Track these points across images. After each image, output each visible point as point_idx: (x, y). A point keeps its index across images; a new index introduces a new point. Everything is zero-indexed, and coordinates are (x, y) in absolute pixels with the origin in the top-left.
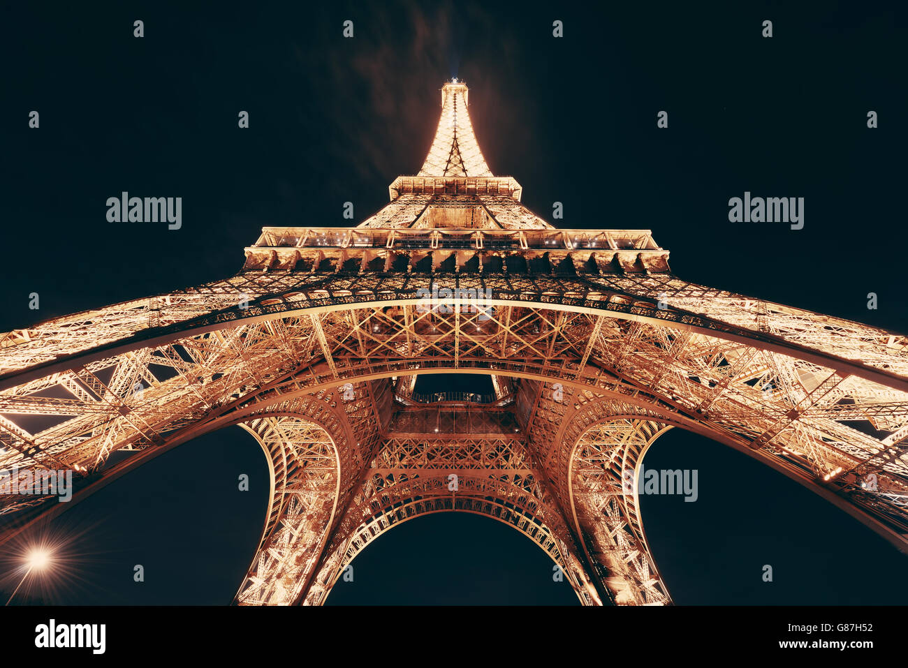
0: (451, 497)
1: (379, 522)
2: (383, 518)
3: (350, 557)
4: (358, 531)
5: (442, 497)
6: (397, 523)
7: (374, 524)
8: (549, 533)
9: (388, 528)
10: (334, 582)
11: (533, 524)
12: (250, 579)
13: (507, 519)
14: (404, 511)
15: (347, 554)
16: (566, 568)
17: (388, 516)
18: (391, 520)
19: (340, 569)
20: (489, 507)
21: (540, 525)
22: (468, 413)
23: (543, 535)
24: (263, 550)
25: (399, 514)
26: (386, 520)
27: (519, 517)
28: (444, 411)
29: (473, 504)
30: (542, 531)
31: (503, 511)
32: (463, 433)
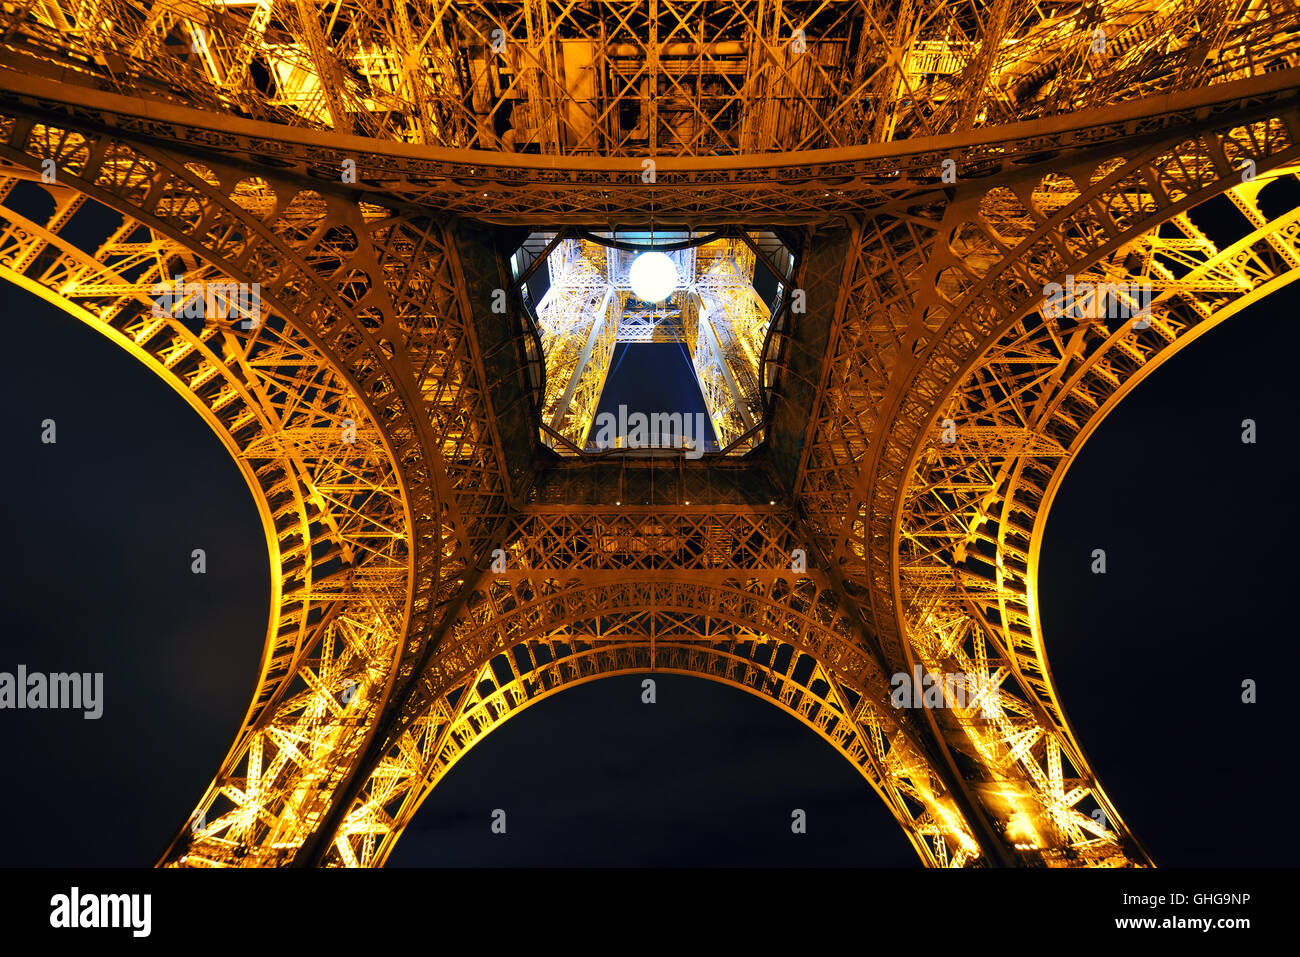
0: (646, 644)
1: (507, 694)
2: (515, 686)
3: (446, 762)
4: (465, 711)
5: (630, 645)
6: (542, 695)
7: (497, 697)
8: (842, 712)
9: (523, 704)
10: (410, 814)
11: (809, 696)
12: (223, 789)
13: (758, 686)
14: (556, 673)
15: (441, 757)
16: (882, 782)
17: (526, 682)
18: (530, 689)
19: (424, 788)
20: (722, 665)
21: (823, 696)
22: (678, 470)
23: (830, 717)
24: (256, 729)
25: (546, 680)
26: (521, 690)
27: (781, 682)
28: (632, 465)
29: (692, 659)
30: (827, 709)
31: (750, 673)
32: (669, 504)
